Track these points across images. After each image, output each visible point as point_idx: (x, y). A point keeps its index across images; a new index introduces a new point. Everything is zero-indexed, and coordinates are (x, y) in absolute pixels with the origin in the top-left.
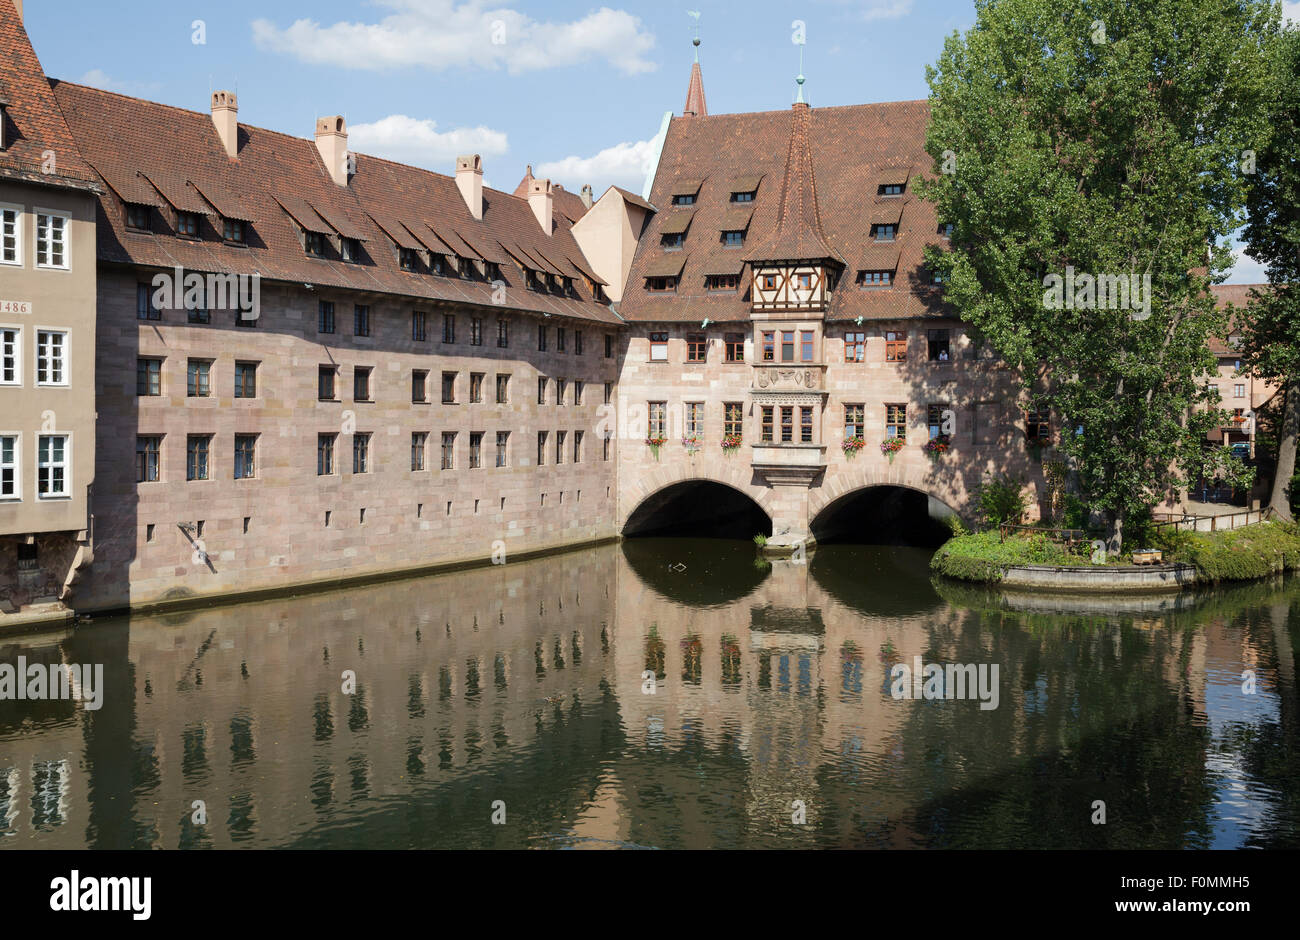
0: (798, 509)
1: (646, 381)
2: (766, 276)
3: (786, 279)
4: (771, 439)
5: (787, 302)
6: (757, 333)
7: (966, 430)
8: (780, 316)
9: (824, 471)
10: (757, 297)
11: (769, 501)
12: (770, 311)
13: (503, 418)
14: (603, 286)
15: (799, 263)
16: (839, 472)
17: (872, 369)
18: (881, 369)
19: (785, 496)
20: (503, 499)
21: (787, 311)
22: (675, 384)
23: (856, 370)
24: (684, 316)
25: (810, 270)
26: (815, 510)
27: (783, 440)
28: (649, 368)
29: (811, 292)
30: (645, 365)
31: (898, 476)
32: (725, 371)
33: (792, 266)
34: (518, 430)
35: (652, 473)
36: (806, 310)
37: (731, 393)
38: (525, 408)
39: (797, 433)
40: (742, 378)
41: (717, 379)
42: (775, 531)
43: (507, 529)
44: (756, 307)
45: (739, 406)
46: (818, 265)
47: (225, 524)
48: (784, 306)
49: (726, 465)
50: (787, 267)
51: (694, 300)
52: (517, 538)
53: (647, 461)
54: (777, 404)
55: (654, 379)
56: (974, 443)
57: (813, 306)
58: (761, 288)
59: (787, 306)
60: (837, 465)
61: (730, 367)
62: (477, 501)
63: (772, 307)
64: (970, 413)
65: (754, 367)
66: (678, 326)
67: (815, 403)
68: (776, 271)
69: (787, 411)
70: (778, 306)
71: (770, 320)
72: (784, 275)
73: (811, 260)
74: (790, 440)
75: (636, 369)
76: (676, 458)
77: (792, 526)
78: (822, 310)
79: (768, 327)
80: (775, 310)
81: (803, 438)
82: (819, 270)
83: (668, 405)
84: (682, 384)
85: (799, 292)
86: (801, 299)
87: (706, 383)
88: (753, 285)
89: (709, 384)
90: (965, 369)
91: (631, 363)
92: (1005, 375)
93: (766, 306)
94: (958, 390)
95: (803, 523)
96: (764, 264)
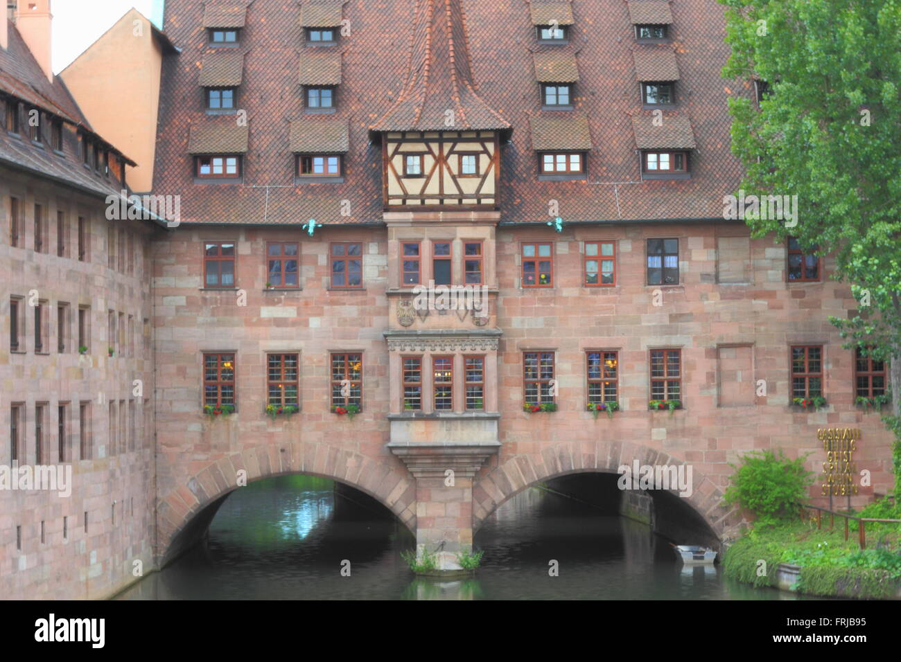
0: (457, 513)
1: (200, 319)
2: (406, 155)
3: (441, 160)
4: (419, 407)
5: (441, 196)
6: (393, 243)
7: (708, 387)
8: (431, 216)
9: (496, 454)
10: (394, 188)
11: (408, 504)
12: (414, 209)
13: (85, 379)
14: (127, 167)
15: (459, 136)
16: (519, 455)
17: (567, 298)
18: (579, 298)
19: (435, 494)
20: (86, 513)
21: (442, 208)
22: (248, 323)
23: (541, 300)
24: (265, 216)
25: (476, 147)
26: (481, 515)
27: (438, 407)
28: (204, 300)
29: (478, 180)
30: (197, 294)
31: (609, 458)
32: (333, 303)
33: (448, 140)
34: (96, 399)
35: (214, 468)
36: (471, 209)
37: (344, 337)
38: (101, 362)
39: (459, 396)
40: (362, 312)
41: (320, 314)
42: (420, 548)
43: (89, 565)
44: (392, 202)
45: (356, 356)
46: (489, 140)
48: (436, 202)
49: (338, 450)
50: (441, 141)
51: (274, 191)
52: (96, 579)
53: (205, 444)
54: (427, 352)
55: (213, 315)
56: (719, 405)
57: (484, 201)
58: (400, 173)
59: (442, 202)
60: (515, 444)
61: (339, 296)
62: (65, 518)
63: (418, 202)
64: (714, 362)
65: (389, 295)
66: (252, 230)
67: (488, 350)
68: (421, 147)
69: (443, 362)
70: (428, 202)
71: (415, 223)
72: (436, 152)
73: (478, 132)
74: (450, 407)
75: (182, 300)
76: (251, 441)
77: (449, 540)
78: (495, 208)
79: (411, 234)
80: (423, 208)
81: (470, 405)
82: (491, 147)
83: (239, 357)
84: (261, 322)
85: (461, 181)
86: (466, 191)
87: (301, 323)
88: (386, 168)
89: (306, 324)
90: (704, 297)
91: (175, 291)
92: (761, 304)
93: (409, 202)
94: (695, 326)
95: (465, 536)
96: (403, 137)
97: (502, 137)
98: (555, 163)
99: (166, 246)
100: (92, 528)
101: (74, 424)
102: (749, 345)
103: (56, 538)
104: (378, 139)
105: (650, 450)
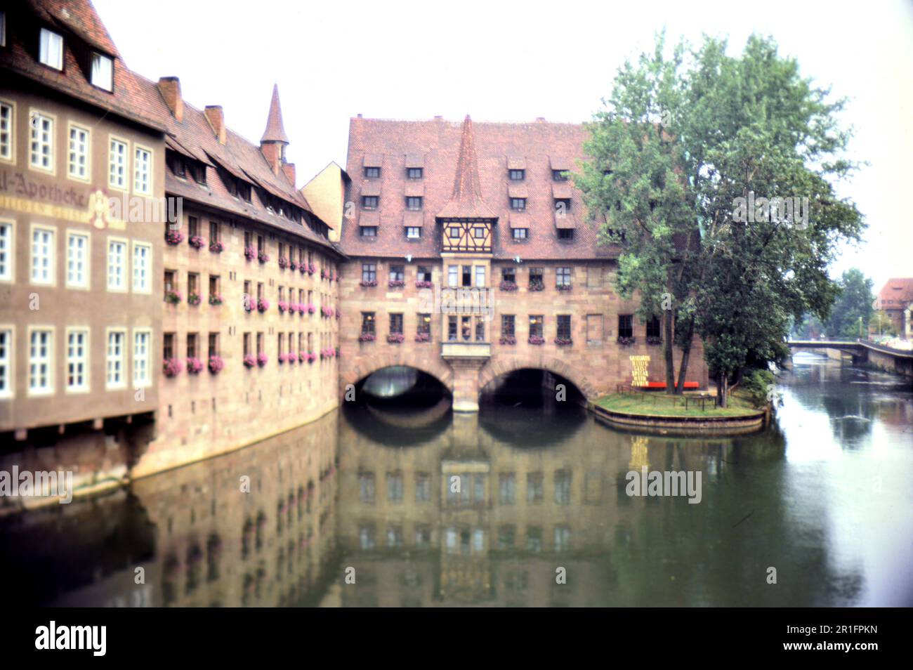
0: (472, 384)
1: (360, 298)
2: (451, 228)
3: (467, 231)
5: (467, 247)
6: (445, 266)
7: (582, 332)
8: (462, 255)
9: (489, 360)
10: (446, 242)
11: (450, 380)
12: (455, 252)
14: (329, 230)
15: (475, 220)
16: (499, 360)
17: (521, 292)
18: (526, 292)
19: (462, 377)
21: (467, 251)
22: (381, 300)
24: (389, 253)
25: (483, 225)
26: (482, 385)
28: (361, 290)
29: (483, 240)
30: (359, 287)
32: (418, 292)
33: (471, 222)
34: (315, 332)
35: (364, 363)
36: (480, 252)
41: (412, 297)
42: (455, 401)
44: (445, 249)
45: (429, 315)
46: (488, 222)
47: (204, 402)
48: (465, 249)
49: (420, 356)
50: (467, 222)
51: (393, 243)
53: (360, 353)
54: (460, 315)
55: (365, 297)
56: (587, 340)
57: (486, 249)
58: (449, 236)
59: (467, 249)
60: (497, 356)
63: (456, 249)
64: (585, 322)
66: (383, 260)
68: (458, 225)
69: (466, 319)
70: (461, 249)
71: (456, 258)
72: (465, 227)
73: (483, 219)
75: (351, 289)
76: (382, 351)
78: (491, 252)
79: (453, 262)
80: (459, 251)
81: (477, 338)
82: (489, 225)
83: (377, 315)
84: (386, 300)
85: (475, 240)
86: (477, 244)
87: (404, 300)
88: (442, 234)
89: (406, 301)
90: (581, 293)
91: (349, 285)
92: (606, 297)
93: (453, 249)
94: (576, 306)
95: (475, 395)
96: (450, 220)
97: (494, 221)
98: (520, 233)
99: (346, 266)
100: (313, 388)
101: (305, 342)
102: (601, 315)
103: (296, 391)
104: (440, 221)
105: (556, 360)
